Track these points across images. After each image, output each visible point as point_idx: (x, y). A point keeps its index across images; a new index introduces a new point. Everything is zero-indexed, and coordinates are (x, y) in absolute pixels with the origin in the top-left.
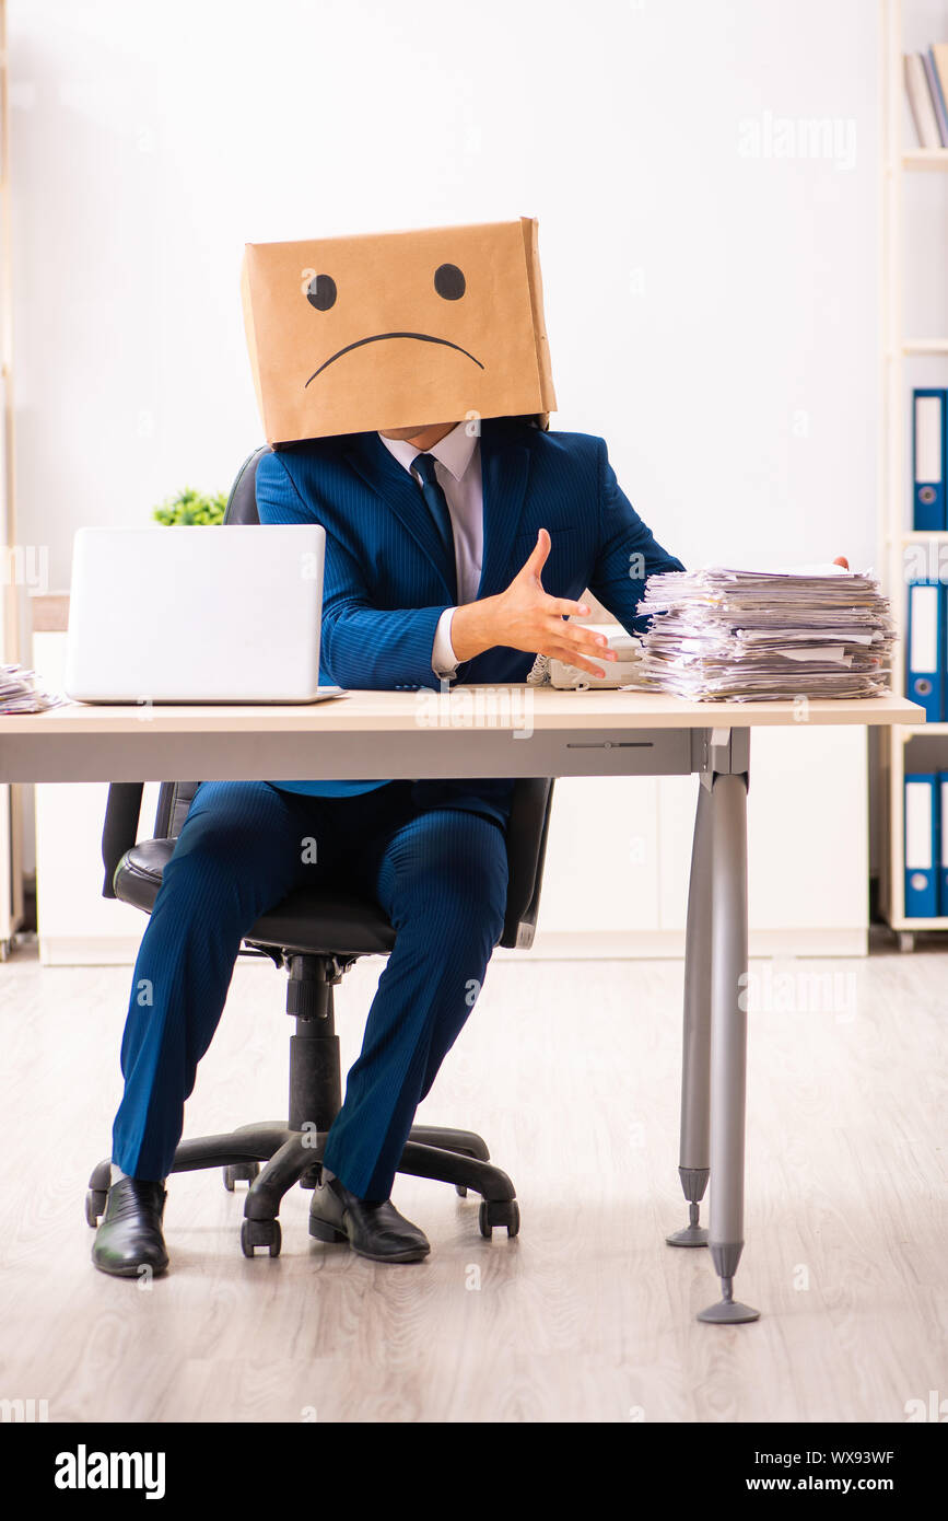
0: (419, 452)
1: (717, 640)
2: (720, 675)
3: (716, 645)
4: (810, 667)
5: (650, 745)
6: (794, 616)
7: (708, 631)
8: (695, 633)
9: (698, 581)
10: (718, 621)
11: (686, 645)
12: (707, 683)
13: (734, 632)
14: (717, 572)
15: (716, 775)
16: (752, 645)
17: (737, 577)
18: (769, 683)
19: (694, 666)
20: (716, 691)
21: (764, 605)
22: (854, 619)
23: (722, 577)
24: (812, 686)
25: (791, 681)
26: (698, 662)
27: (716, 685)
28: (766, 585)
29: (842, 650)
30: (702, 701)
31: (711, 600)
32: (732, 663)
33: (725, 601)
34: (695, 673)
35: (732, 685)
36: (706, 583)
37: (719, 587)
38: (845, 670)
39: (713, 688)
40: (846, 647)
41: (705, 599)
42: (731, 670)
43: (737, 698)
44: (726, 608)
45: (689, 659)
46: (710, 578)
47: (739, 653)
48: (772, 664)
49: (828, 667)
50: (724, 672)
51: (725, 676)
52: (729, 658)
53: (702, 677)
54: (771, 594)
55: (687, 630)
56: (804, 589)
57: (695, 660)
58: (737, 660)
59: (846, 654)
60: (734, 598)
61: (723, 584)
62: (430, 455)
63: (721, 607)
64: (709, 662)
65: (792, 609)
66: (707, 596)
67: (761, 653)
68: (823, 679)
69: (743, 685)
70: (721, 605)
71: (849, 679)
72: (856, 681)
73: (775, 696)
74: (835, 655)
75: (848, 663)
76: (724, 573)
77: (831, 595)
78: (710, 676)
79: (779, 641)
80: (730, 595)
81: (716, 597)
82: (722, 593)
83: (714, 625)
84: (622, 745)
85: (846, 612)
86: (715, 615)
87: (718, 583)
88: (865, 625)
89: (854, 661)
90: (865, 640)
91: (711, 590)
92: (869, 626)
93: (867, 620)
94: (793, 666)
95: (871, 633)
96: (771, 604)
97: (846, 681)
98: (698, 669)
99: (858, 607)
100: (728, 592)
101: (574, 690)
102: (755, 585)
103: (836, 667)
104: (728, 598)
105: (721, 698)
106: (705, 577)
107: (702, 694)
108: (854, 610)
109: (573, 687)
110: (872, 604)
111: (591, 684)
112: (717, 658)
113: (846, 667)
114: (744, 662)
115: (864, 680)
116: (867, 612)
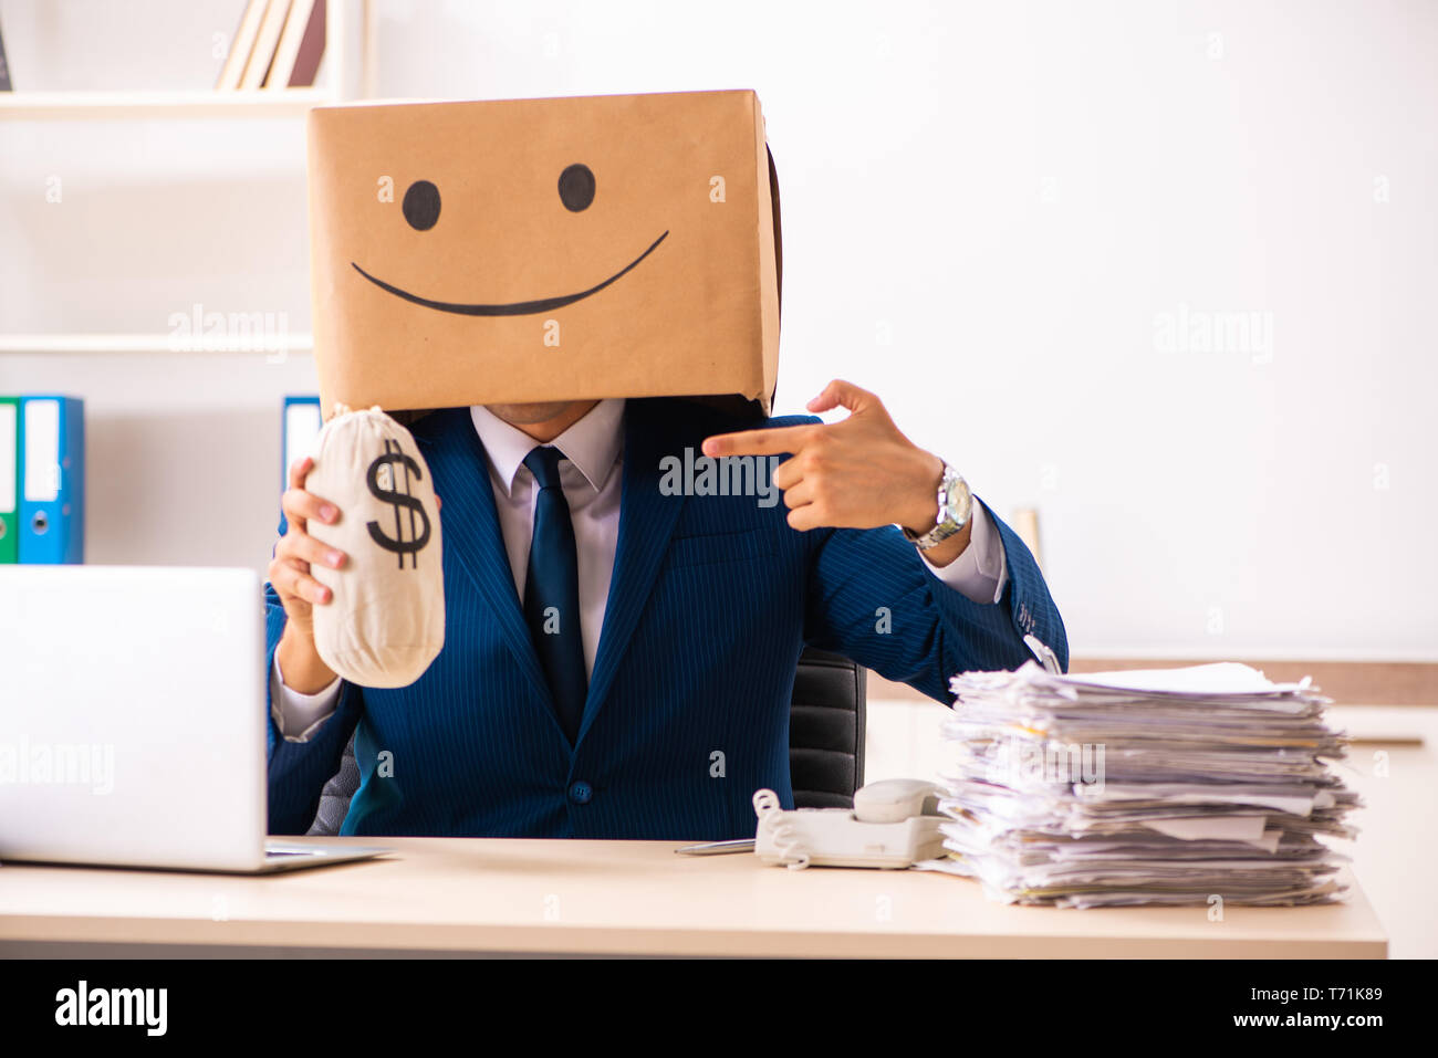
0: (534, 444)
1: (1043, 800)
2: (1047, 861)
3: (1042, 807)
4: (1203, 849)
6: (1175, 762)
9: (1012, 695)
12: (1026, 871)
13: (1069, 786)
16: (1100, 811)
17: (1080, 692)
18: (1133, 876)
19: (1005, 843)
20: (1038, 888)
21: (1123, 742)
22: (1282, 769)
23: (1051, 691)
24: (1208, 882)
25: (1170, 873)
26: (1013, 836)
27: (1039, 878)
28: (1128, 707)
29: (1260, 823)
30: (1017, 903)
31: (1032, 729)
32: (1068, 840)
33: (1053, 732)
34: (1007, 855)
35: (1068, 878)
36: (1024, 701)
37: (1045, 707)
38: (1264, 856)
39: (1036, 882)
40: (1270, 817)
41: (1020, 725)
42: (1066, 855)
43: (1076, 900)
45: (1000, 828)
46: (1031, 691)
47: (1078, 824)
48: (1138, 843)
49: (1237, 851)
50: (1054, 856)
51: (1054, 862)
52: (1064, 831)
53: (1016, 863)
54: (1135, 723)
56: (1194, 715)
57: (1010, 832)
58: (1077, 836)
59: (1269, 827)
60: (1070, 727)
61: (1053, 702)
62: (555, 450)
64: (1030, 836)
65: (1173, 749)
66: (1028, 721)
67: (1118, 824)
68: (1226, 871)
69: (1087, 878)
70: (1046, 739)
71: (1274, 871)
72: (1285, 875)
73: (1143, 898)
74: (1249, 831)
75: (1272, 845)
77: (1242, 727)
78: (1032, 860)
79: (1148, 804)
80: (1062, 723)
81: (1041, 725)
82: (1049, 718)
85: (1267, 757)
87: (1042, 701)
88: (1300, 780)
89: (1282, 841)
90: (1300, 806)
91: (1032, 712)
92: (1306, 782)
93: (1305, 770)
94: (1174, 848)
95: (1311, 795)
96: (1136, 741)
97: (1268, 876)
98: (1011, 848)
99: (1289, 749)
100: (1060, 717)
101: (785, 866)
102: (1107, 706)
103: (1249, 850)
104: (1059, 728)
105: (1049, 900)
106: (1021, 689)
107: (1016, 892)
108: (1282, 753)
109: (784, 862)
110: (1314, 744)
111: (812, 858)
112: (1043, 830)
113: (1267, 852)
114: (1087, 839)
115: (1301, 874)
116: (1305, 758)
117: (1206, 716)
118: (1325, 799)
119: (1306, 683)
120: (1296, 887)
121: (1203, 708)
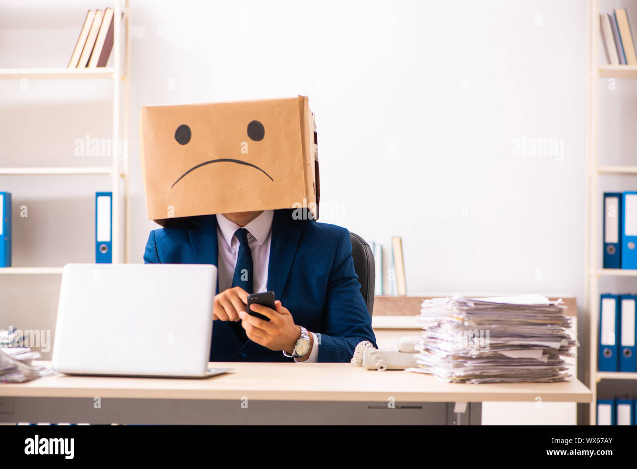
0: (238, 227)
2: (463, 366)
4: (521, 362)
6: (510, 329)
9: (450, 306)
12: (455, 370)
14: (462, 300)
17: (475, 304)
18: (494, 372)
19: (447, 360)
20: (460, 376)
21: (491, 322)
22: (549, 332)
23: (465, 304)
24: (522, 374)
25: (507, 370)
26: (449, 357)
27: (460, 372)
28: (492, 309)
29: (541, 352)
30: (451, 382)
31: (457, 318)
32: (470, 358)
33: (466, 319)
34: (447, 364)
35: (471, 373)
36: (455, 308)
37: (462, 310)
38: (542, 364)
39: (459, 374)
40: (544, 350)
41: (452, 317)
42: (470, 364)
43: (473, 381)
44: (467, 323)
45: (444, 354)
46: (457, 304)
47: (474, 353)
48: (496, 359)
49: (532, 362)
50: (465, 364)
51: (466, 367)
52: (469, 355)
53: (451, 367)
54: (495, 316)
57: (448, 356)
58: (474, 357)
59: (544, 353)
60: (472, 317)
61: (465, 308)
62: (245, 230)
63: (463, 323)
64: (456, 357)
65: (510, 325)
66: (455, 315)
68: (529, 369)
69: (478, 373)
70: (463, 321)
71: (545, 370)
72: (550, 371)
74: (537, 355)
75: (545, 360)
76: (466, 301)
77: (534, 316)
78: (457, 366)
79: (500, 345)
80: (469, 315)
81: (461, 317)
82: (463, 315)
85: (544, 327)
87: (461, 308)
88: (555, 336)
89: (549, 358)
90: (556, 345)
91: (458, 312)
92: (558, 336)
93: (557, 332)
94: (509, 361)
95: (559, 341)
96: (496, 321)
97: (544, 371)
98: (449, 362)
99: (551, 324)
100: (468, 313)
101: (377, 370)
102: (485, 309)
103: (536, 362)
104: (468, 317)
105: (463, 381)
106: (454, 303)
107: (451, 378)
108: (549, 326)
109: (376, 368)
110: (560, 322)
111: (387, 367)
112: (461, 355)
113: (543, 362)
114: (479, 358)
115: (555, 370)
116: (556, 327)
117: (520, 313)
118: (564, 342)
119: (560, 301)
120: (554, 376)
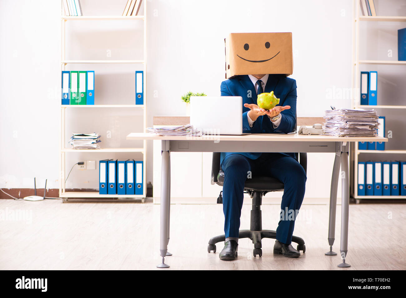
0: (258, 80)
1: (343, 124)
2: (343, 131)
3: (343, 125)
4: (362, 130)
5: (327, 146)
6: (359, 119)
7: (341, 122)
8: (337, 122)
9: (339, 111)
10: (343, 120)
11: (336, 125)
12: (340, 133)
13: (346, 122)
14: (344, 109)
15: (342, 152)
16: (351, 125)
17: (348, 111)
18: (353, 133)
21: (353, 117)
22: (372, 120)
23: (344, 111)
24: (362, 134)
25: (358, 133)
27: (343, 133)
28: (354, 112)
29: (369, 127)
30: (339, 137)
32: (346, 129)
35: (346, 133)
38: (369, 131)
39: (342, 134)
42: (346, 130)
43: (347, 136)
44: (345, 117)
45: (337, 128)
46: (342, 111)
47: (348, 127)
48: (354, 129)
49: (366, 130)
52: (345, 128)
53: (339, 132)
54: (354, 114)
55: (336, 122)
56: (361, 113)
57: (338, 128)
60: (347, 115)
61: (345, 112)
62: (261, 80)
63: (344, 117)
64: (341, 128)
66: (341, 114)
67: (352, 127)
68: (365, 132)
69: (348, 133)
70: (344, 116)
72: (371, 133)
73: (355, 136)
74: (367, 128)
77: (367, 115)
78: (341, 131)
79: (356, 124)
82: (344, 114)
83: (342, 121)
84: (321, 146)
85: (370, 118)
86: (343, 119)
88: (374, 121)
89: (371, 129)
90: (374, 124)
94: (359, 130)
95: (375, 123)
97: (369, 133)
98: (339, 130)
101: (308, 135)
102: (351, 112)
105: (343, 136)
107: (340, 135)
108: (372, 118)
110: (375, 117)
111: (312, 133)
112: (343, 128)
114: (349, 129)
115: (373, 133)
116: (374, 119)
117: (362, 114)
118: (376, 124)
119: (373, 110)
120: (373, 135)
121: (362, 113)
